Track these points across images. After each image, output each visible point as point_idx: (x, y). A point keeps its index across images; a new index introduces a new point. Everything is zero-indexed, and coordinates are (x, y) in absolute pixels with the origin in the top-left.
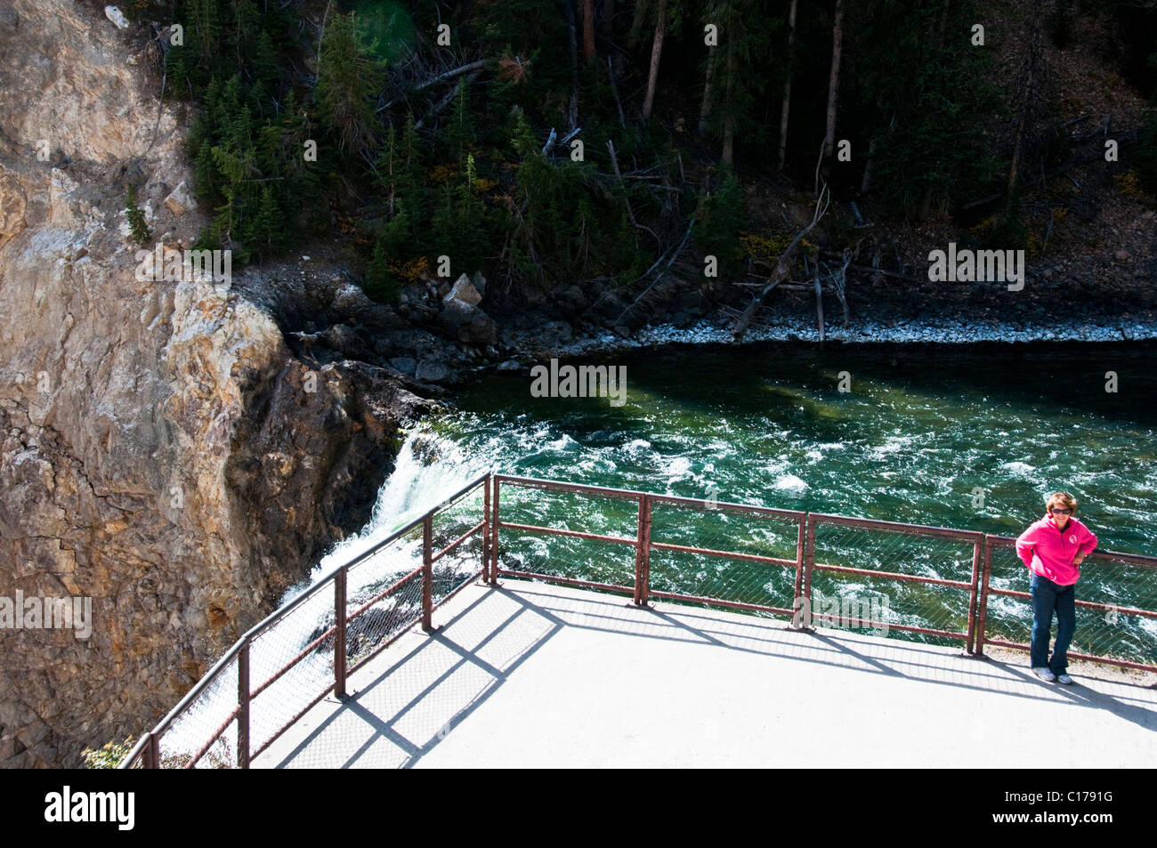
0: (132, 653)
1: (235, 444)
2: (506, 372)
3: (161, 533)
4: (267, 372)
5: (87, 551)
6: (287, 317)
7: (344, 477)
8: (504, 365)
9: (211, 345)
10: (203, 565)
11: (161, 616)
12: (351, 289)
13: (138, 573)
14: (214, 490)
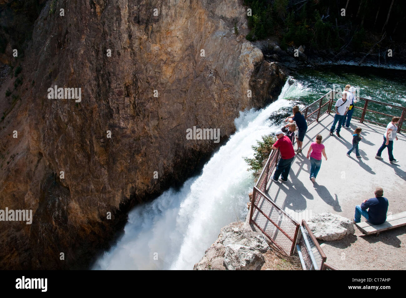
0: (226, 115)
1: (252, 77)
2: (309, 67)
3: (235, 93)
4: (259, 63)
5: (220, 95)
6: (265, 51)
7: (273, 86)
8: (308, 65)
9: (249, 56)
10: (242, 100)
11: (232, 109)
12: (277, 47)
13: (229, 100)
14: (246, 85)
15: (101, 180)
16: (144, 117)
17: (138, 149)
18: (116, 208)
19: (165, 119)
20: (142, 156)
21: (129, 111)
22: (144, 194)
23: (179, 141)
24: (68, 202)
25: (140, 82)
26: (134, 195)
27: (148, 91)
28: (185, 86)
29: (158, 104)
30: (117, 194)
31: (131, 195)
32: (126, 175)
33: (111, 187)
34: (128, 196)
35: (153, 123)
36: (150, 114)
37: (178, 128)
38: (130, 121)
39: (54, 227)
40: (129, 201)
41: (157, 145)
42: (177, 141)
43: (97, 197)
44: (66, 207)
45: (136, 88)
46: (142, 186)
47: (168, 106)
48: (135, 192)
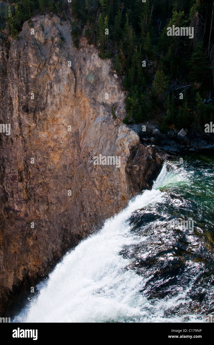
0: (108, 202)
1: (128, 162)
2: (191, 151)
3: (113, 180)
4: (136, 147)
5: (101, 181)
6: (141, 135)
7: (150, 172)
8: (191, 149)
9: (124, 140)
10: (121, 187)
11: (113, 196)
12: (157, 130)
13: (110, 187)
14: (123, 172)
16: (35, 201)
17: (30, 232)
18: (9, 289)
19: (53, 204)
20: (33, 239)
21: (22, 195)
22: (36, 276)
23: (66, 226)
25: (31, 167)
26: (26, 277)
27: (38, 177)
28: (71, 172)
29: (47, 189)
30: (10, 276)
31: (24, 277)
32: (19, 257)
33: (5, 268)
34: (21, 277)
35: (43, 207)
36: (40, 199)
37: (66, 213)
38: (23, 205)
40: (23, 282)
41: (47, 229)
42: (64, 226)
45: (28, 174)
46: (35, 268)
47: (56, 192)
48: (28, 274)
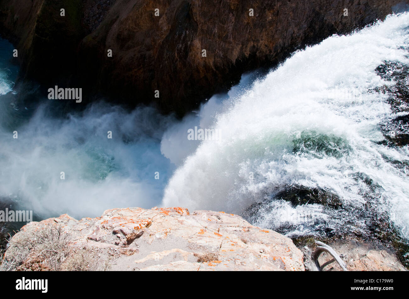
15: (225, 26)
17: (271, 4)
18: (231, 62)
20: (273, 14)
22: (264, 59)
23: (321, 9)
24: (194, 38)
26: (253, 55)
30: (236, 48)
31: (251, 55)
32: (250, 30)
33: (233, 37)
34: (247, 54)
39: (175, 58)
40: (248, 60)
41: (294, 5)
42: (317, 8)
43: (217, 44)
44: (190, 43)
46: (265, 49)
48: (256, 52)
